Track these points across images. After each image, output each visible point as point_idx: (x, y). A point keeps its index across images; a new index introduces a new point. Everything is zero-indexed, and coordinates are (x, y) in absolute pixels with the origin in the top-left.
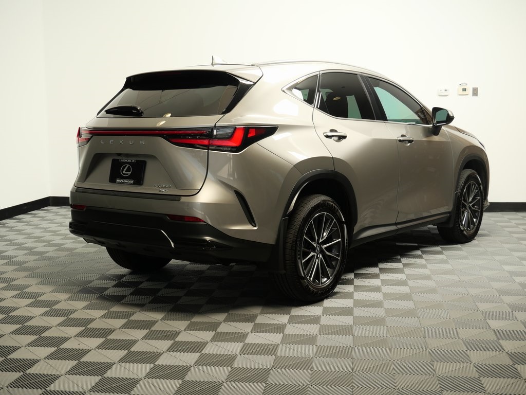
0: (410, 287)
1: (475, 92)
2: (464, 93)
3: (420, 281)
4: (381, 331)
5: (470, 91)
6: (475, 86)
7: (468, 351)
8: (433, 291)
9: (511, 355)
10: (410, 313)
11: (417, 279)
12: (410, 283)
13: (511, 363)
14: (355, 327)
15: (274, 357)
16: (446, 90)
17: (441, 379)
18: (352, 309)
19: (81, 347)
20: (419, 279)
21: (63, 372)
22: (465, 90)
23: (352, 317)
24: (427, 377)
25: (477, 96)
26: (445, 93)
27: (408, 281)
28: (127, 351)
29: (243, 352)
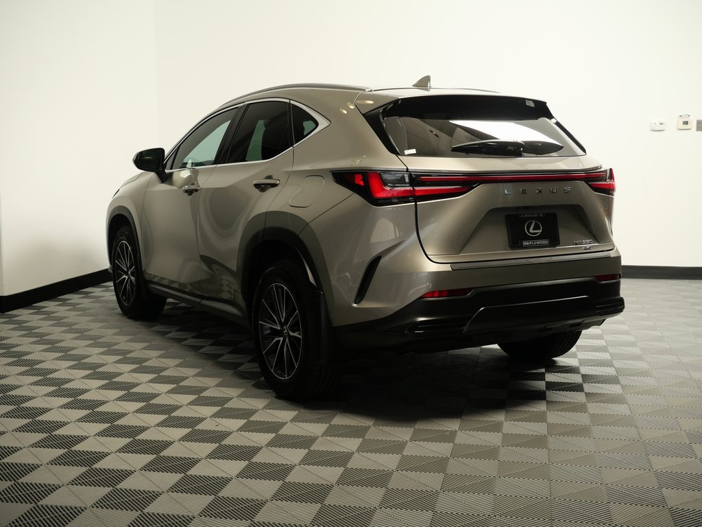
2: (686, 127)
5: (693, 125)
15: (442, 475)
16: (661, 124)
17: (657, 475)
19: (219, 428)
21: (204, 456)
22: (687, 124)
24: (642, 472)
26: (660, 127)
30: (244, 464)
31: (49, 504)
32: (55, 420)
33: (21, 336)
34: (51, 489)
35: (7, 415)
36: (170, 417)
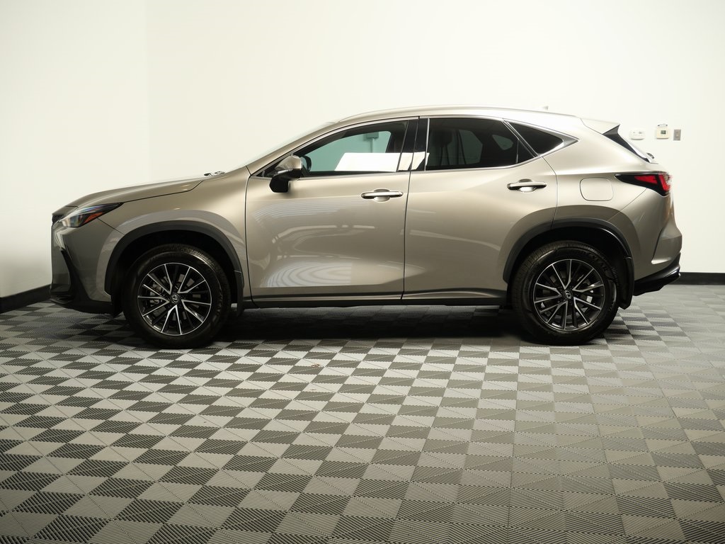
0: (585, 370)
1: (677, 135)
2: (663, 136)
3: (598, 364)
4: (548, 417)
5: (671, 134)
6: (677, 128)
7: (647, 440)
8: (613, 374)
9: (695, 445)
10: (584, 398)
11: (594, 361)
12: (586, 365)
13: (694, 453)
14: (517, 411)
15: (424, 440)
16: (640, 133)
18: (515, 392)
20: (597, 361)
21: (192, 450)
22: (664, 132)
23: (514, 401)
25: (679, 140)
26: (640, 136)
27: (584, 363)
28: (259, 431)
29: (389, 434)
30: (230, 457)
31: (51, 491)
32: (53, 416)
33: (18, 336)
34: (51, 478)
35: (7, 411)
36: (161, 414)
